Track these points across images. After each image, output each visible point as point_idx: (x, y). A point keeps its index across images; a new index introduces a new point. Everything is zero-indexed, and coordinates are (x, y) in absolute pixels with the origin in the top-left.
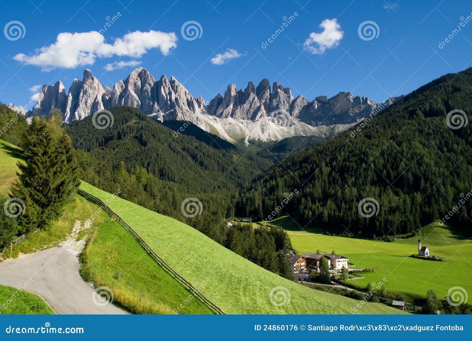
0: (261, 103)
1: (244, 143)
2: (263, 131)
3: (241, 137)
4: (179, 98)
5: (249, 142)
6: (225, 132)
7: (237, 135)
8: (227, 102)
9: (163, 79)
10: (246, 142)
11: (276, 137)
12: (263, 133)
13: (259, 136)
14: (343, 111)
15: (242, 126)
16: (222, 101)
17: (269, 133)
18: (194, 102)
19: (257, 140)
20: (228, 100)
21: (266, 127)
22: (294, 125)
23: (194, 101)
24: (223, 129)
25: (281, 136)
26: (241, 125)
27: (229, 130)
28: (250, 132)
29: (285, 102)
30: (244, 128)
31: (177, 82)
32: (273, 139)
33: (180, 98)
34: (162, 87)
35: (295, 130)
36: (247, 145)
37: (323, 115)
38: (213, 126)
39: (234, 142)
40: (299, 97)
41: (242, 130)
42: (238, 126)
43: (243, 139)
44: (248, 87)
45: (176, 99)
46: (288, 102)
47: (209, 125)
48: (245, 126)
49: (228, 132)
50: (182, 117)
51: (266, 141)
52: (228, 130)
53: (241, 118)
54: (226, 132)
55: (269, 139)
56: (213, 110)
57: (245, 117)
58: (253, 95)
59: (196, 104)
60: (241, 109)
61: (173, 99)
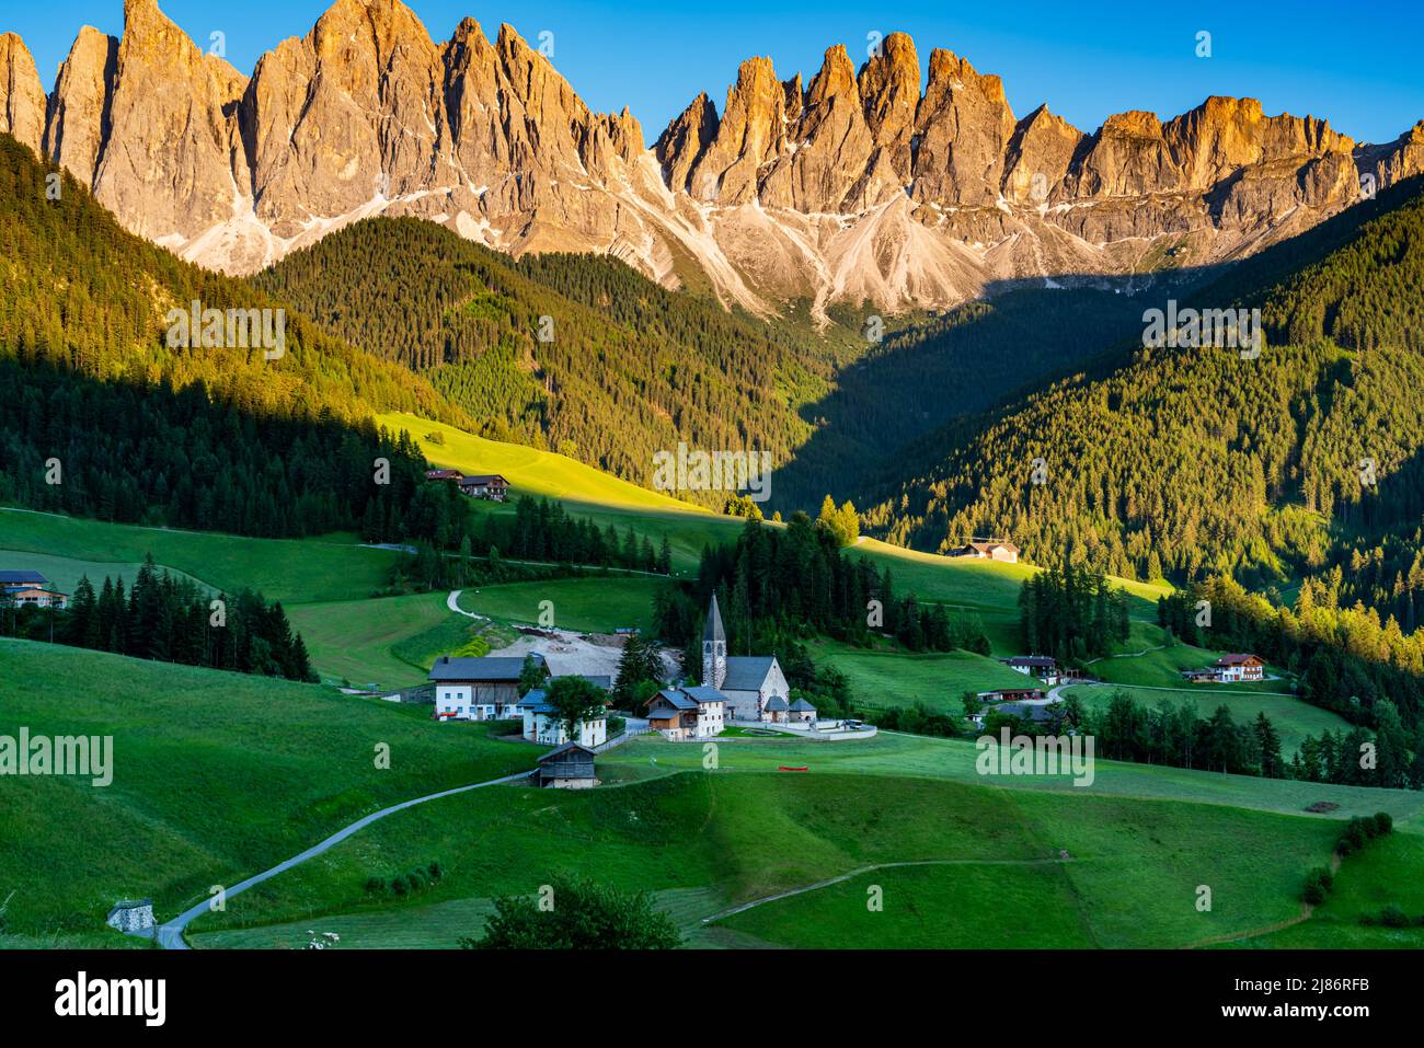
0: (881, 143)
1: (810, 321)
2: (884, 262)
3: (798, 290)
4: (538, 121)
5: (831, 312)
6: (733, 271)
7: (780, 286)
8: (739, 136)
9: (471, 37)
10: (818, 312)
11: (936, 290)
12: (885, 274)
13: (867, 286)
15: (799, 243)
16: (716, 134)
17: (909, 275)
18: (600, 138)
19: (859, 304)
20: (743, 126)
21: (895, 247)
22: (1013, 238)
23: (603, 132)
24: (721, 255)
25: (960, 287)
26: (794, 235)
27: (748, 260)
28: (834, 269)
29: (981, 135)
30: (807, 252)
31: (527, 52)
32: (926, 302)
33: (542, 122)
34: (468, 74)
35: (1018, 259)
36: (821, 328)
37: (1135, 194)
38: (681, 243)
39: (770, 317)
40: (1037, 113)
41: (798, 259)
42: (784, 240)
43: (806, 302)
44: (827, 66)
45: (530, 125)
46: (997, 137)
47: (665, 238)
48: (811, 239)
49: (744, 268)
50: (558, 203)
51: (897, 311)
52: (742, 262)
53: (795, 207)
54: (736, 268)
55: (909, 299)
56: (681, 170)
57: (811, 200)
58: (848, 105)
59: (607, 147)
60: (797, 169)
61: (517, 126)
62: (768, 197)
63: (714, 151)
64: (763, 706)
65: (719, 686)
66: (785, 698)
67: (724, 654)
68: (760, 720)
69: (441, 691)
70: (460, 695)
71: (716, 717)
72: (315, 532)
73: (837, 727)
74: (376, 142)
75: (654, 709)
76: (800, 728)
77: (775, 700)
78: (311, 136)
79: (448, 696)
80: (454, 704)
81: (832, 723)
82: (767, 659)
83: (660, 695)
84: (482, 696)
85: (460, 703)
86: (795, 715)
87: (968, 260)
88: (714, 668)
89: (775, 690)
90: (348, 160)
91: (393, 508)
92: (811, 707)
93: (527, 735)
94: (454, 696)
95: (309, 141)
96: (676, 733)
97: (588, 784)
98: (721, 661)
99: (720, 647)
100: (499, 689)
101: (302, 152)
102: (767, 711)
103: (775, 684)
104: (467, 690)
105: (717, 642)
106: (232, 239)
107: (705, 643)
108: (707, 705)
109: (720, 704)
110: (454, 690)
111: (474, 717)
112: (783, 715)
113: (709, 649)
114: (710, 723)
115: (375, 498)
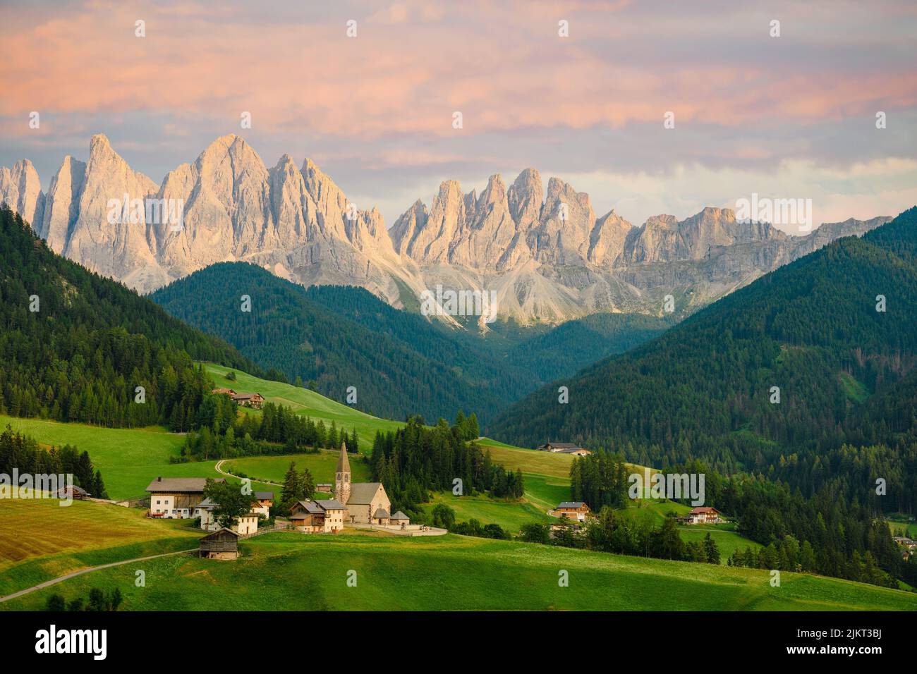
0: (520, 229)
1: (477, 328)
2: (521, 297)
4: (324, 213)
5: (489, 324)
8: (439, 224)
9: (287, 165)
10: (483, 322)
11: (551, 313)
12: (521, 302)
13: (511, 310)
14: (711, 252)
15: (472, 285)
16: (426, 222)
17: (535, 304)
18: (359, 224)
19: (506, 320)
20: (442, 218)
21: (528, 288)
22: (595, 285)
23: (361, 221)
24: (427, 290)
26: (470, 281)
29: (577, 226)
30: (477, 290)
31: (319, 175)
32: (545, 320)
33: (326, 215)
34: (284, 185)
35: (597, 296)
36: (483, 333)
37: (664, 261)
38: (404, 283)
40: (609, 214)
42: (464, 283)
43: (475, 318)
44: (490, 186)
45: (319, 216)
46: (584, 228)
47: (395, 280)
48: (480, 283)
50: (334, 260)
51: (527, 324)
53: (471, 264)
55: (535, 317)
56: (405, 243)
57: (480, 261)
58: (502, 208)
59: (364, 230)
60: (472, 243)
61: (312, 215)
62: (455, 259)
63: (424, 232)
64: (372, 515)
65: (345, 502)
66: (388, 510)
67: (349, 481)
68: (370, 523)
69: (154, 499)
70: (167, 502)
71: (338, 521)
72: (141, 425)
73: (421, 529)
74: (231, 223)
75: (295, 513)
76: (396, 529)
77: (381, 511)
78: (193, 219)
79: (159, 502)
80: (162, 508)
81: (418, 527)
82: (376, 484)
83: (299, 504)
84: (181, 503)
85: (166, 507)
86: (394, 522)
87: (569, 297)
88: (342, 490)
89: (380, 505)
90: (214, 233)
91: (189, 408)
92: (406, 517)
93: (203, 527)
94: (162, 502)
95: (192, 222)
96: (307, 529)
97: (231, 556)
98: (347, 486)
99: (346, 476)
100: (192, 498)
101: (188, 228)
102: (375, 518)
103: (381, 500)
104: (171, 499)
105: (345, 473)
106: (145, 277)
107: (337, 474)
108: (331, 512)
109: (341, 511)
110: (162, 498)
111: (175, 516)
112: (387, 521)
113: (339, 478)
114: (333, 524)
115: (179, 403)
